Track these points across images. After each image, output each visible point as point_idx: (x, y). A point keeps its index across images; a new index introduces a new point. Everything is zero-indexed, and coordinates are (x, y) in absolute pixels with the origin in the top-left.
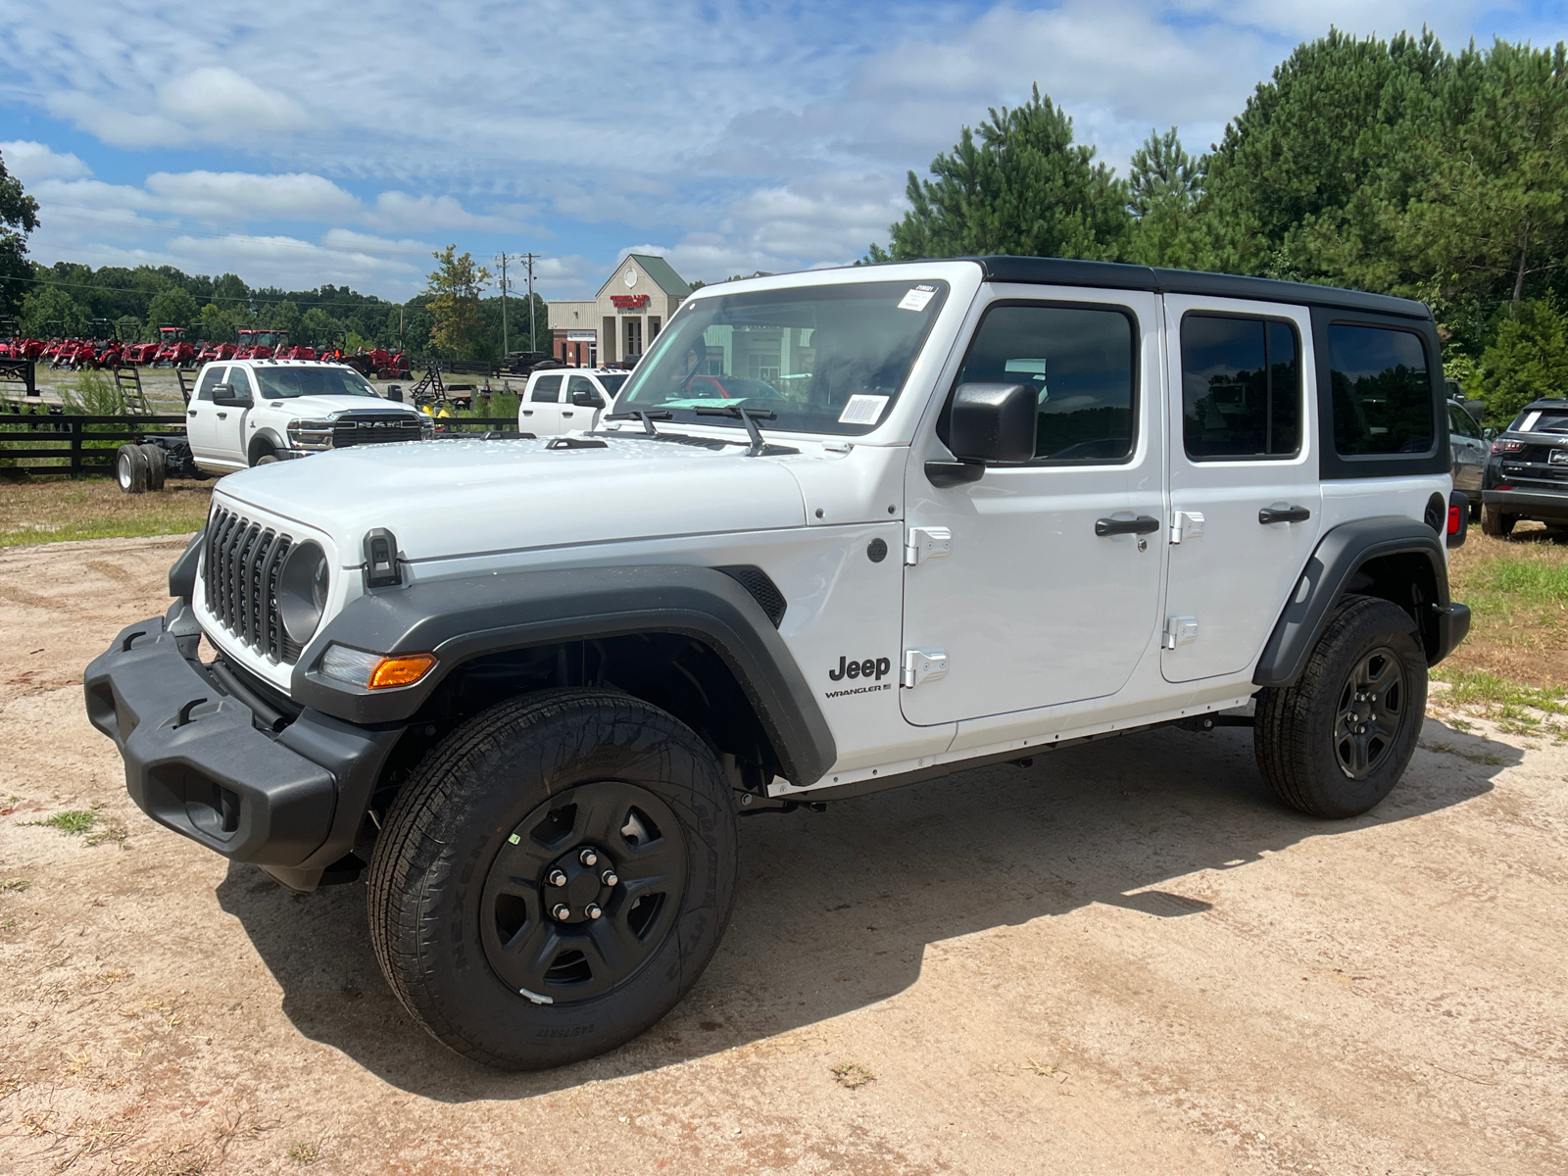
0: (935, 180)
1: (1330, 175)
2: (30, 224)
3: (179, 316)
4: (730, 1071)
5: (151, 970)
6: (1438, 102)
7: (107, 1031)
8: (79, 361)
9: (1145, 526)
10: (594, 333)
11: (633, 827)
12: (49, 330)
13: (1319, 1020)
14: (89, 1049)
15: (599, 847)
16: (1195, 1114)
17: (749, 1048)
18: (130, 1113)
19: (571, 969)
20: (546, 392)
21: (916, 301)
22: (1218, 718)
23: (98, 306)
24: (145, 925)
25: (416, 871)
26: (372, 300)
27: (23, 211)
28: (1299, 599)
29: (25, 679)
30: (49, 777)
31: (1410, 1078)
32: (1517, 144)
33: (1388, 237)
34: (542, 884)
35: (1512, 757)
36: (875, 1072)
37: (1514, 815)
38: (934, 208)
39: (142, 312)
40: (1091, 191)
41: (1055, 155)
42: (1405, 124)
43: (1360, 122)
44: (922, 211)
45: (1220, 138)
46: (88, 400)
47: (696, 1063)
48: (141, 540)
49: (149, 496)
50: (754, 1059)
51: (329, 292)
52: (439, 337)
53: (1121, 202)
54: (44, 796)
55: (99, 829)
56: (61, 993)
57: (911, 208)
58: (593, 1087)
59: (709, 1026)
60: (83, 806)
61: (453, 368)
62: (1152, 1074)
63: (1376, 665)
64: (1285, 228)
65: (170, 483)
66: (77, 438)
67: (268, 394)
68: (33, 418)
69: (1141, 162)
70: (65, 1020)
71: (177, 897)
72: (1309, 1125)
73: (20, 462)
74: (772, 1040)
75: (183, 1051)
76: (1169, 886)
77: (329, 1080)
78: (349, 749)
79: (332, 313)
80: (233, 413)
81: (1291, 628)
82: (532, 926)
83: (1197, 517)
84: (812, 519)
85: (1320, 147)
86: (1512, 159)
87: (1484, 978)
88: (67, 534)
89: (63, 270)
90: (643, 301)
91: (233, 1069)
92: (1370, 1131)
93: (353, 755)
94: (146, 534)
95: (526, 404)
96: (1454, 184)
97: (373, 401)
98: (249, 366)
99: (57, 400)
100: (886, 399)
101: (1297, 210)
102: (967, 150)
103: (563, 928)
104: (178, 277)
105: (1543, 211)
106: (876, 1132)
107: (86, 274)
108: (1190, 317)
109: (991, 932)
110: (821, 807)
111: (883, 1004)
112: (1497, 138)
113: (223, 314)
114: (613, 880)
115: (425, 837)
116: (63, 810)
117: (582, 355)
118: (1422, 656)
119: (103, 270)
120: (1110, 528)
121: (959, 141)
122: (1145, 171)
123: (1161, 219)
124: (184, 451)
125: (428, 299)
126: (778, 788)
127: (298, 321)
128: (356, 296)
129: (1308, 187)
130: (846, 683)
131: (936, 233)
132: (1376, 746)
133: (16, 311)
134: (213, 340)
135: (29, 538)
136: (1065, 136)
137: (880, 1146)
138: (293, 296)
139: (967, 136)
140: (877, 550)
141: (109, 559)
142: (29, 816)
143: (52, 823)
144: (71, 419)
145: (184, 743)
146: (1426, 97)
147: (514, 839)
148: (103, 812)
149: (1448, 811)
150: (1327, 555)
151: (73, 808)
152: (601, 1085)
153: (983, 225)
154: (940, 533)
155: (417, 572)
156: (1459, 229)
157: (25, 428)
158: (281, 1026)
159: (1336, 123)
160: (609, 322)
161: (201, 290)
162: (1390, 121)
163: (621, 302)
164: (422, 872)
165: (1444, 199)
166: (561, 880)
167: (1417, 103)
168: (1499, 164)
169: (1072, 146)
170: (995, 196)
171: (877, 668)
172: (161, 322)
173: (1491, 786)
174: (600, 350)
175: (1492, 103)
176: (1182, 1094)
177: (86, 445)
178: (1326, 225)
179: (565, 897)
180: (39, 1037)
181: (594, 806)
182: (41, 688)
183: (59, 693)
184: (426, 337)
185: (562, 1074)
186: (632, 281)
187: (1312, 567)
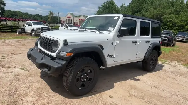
0: (101, 7)
1: (139, 9)
2: (5, 6)
3: (21, 16)
4: (98, 96)
5: (35, 85)
6: (150, 2)
7: (32, 91)
8: (11, 20)
9: (136, 42)
10: (65, 20)
11: (89, 71)
12: (7, 17)
13: (154, 91)
14: (31, 93)
15: (86, 73)
16: (145, 101)
17: (100, 94)
18: (37, 100)
19: (83, 86)
20: (62, 26)
21: (116, 18)
22: (139, 62)
23: (12, 15)
24: (33, 80)
25: (69, 75)
26: (42, 16)
27: (4, 4)
28: (149, 50)
29: (13, 53)
30: (18, 64)
31: (164, 97)
32: (157, 7)
33: (144, 15)
34: (81, 77)
35: (164, 66)
36: (113, 96)
37: (166, 72)
38: (101, 10)
39: (17, 16)
40: (117, 9)
41: (113, 5)
42: (146, 4)
43: (142, 4)
44: (100, 10)
45: (128, 5)
46: (13, 25)
47: (95, 95)
48: (21, 39)
49: (20, 35)
50: (100, 95)
51: (37, 15)
52: (49, 20)
53: (119, 10)
54: (18, 66)
55: (25, 70)
56: (26, 87)
57: (99, 9)
58: (85, 98)
59: (95, 91)
60: (23, 67)
61: (51, 23)
62: (140, 97)
63: (154, 57)
64: (135, 14)
65: (22, 34)
66: (12, 28)
67: (33, 25)
68: (7, 26)
69: (121, 6)
70: (28, 90)
71: (36, 77)
72: (156, 102)
73: (6, 31)
74: (102, 93)
75: (41, 94)
76: (136, 78)
77: (58, 97)
78: (64, 62)
79: (38, 17)
80: (30, 26)
81: (148, 53)
82: (80, 81)
83: (140, 42)
84: (107, 40)
85: (138, 6)
86: (156, 9)
87: (168, 87)
88: (13, 38)
89: (8, 11)
90: (70, 17)
91: (47, 96)
92: (162, 102)
93: (64, 63)
94: (22, 39)
95: (60, 27)
96: (151, 11)
97: (45, 26)
98: (32, 22)
99: (9, 24)
100: (113, 28)
101: (136, 12)
102: (104, 4)
103: (83, 81)
104: (21, 12)
105: (159, 14)
106: (115, 103)
107: (11, 11)
108: (141, 22)
109: (120, 82)
110: (104, 69)
111: (112, 89)
112: (155, 6)
113: (26, 16)
114: (87, 77)
115: (70, 72)
116: (21, 67)
117: (64, 22)
118: (158, 56)
119: (13, 11)
120: (133, 42)
121: (104, 3)
122: (122, 7)
123: (123, 12)
124: (24, 30)
125: (48, 16)
126: (102, 67)
127: (34, 17)
128: (40, 15)
129: (137, 10)
130: (109, 57)
131: (101, 12)
132: (153, 64)
133: (3, 15)
134: (25, 19)
135: (8, 38)
136: (114, 3)
137: (116, 104)
138: (33, 15)
139: (105, 3)
140: (112, 44)
141: (19, 41)
142: (17, 68)
143: (20, 69)
144: (11, 26)
145: (43, 61)
146: (149, 2)
147: (79, 72)
148: (25, 68)
149: (159, 71)
150: (151, 46)
151: (22, 67)
152: (86, 97)
153: (106, 12)
154: (118, 42)
155: (69, 44)
156: (151, 15)
157: (6, 27)
158: (51, 91)
159: (140, 4)
160: (67, 19)
161: (24, 14)
162: (145, 4)
163: (68, 17)
164: (70, 75)
165: (150, 12)
166: (83, 76)
167: (148, 2)
168: (155, 9)
169: (115, 4)
170: (107, 9)
171: (111, 56)
172: (19, 17)
173: (162, 69)
174: (66, 22)
175: (155, 3)
176: (143, 99)
177: (13, 29)
178: (138, 14)
179: (83, 78)
180: (25, 92)
181: (86, 69)
182: (15, 54)
183: (17, 55)
184: (48, 20)
185: (82, 96)
186: (69, 15)
187: (150, 47)
